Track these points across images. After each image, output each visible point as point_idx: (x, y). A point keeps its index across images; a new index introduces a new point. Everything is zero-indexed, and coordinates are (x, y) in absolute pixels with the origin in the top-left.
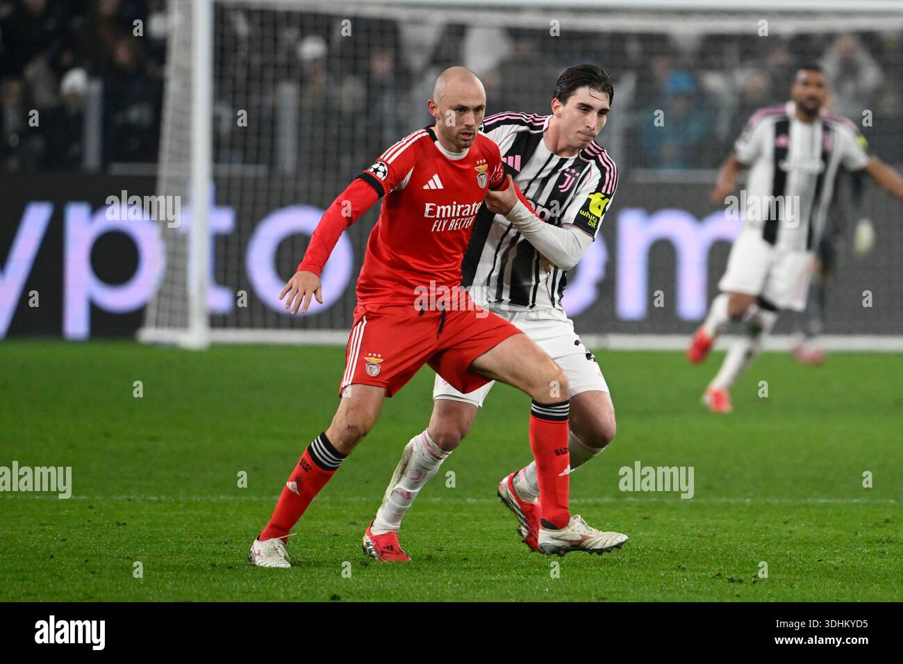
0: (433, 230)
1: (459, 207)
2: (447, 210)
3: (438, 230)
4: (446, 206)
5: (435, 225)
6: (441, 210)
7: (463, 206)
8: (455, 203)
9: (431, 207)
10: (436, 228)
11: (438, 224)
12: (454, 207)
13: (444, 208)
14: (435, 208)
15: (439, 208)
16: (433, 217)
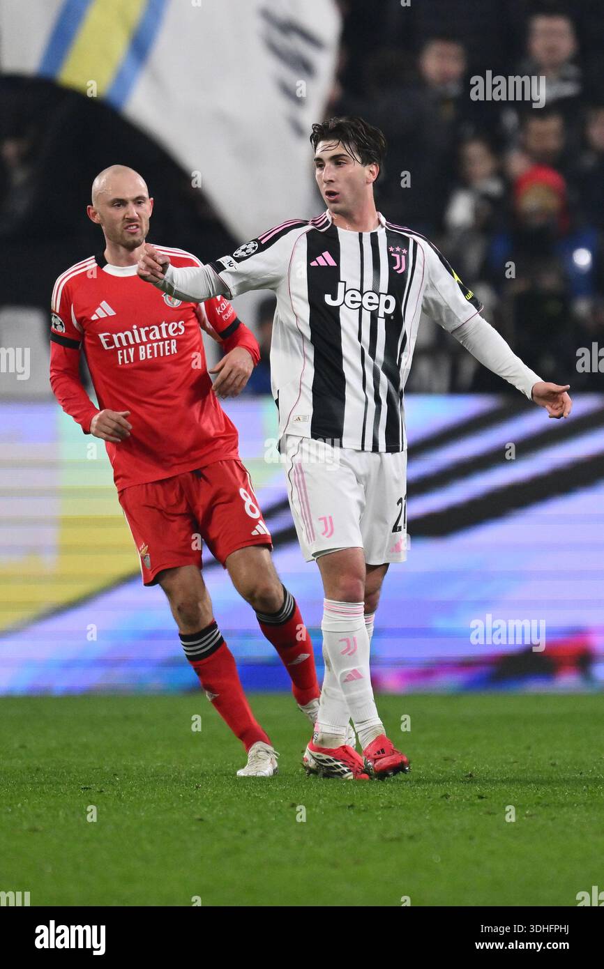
0: (120, 363)
1: (143, 331)
2: (126, 337)
3: (126, 362)
4: (123, 333)
5: (120, 357)
6: (119, 338)
7: (147, 328)
8: (135, 327)
9: (105, 337)
10: (123, 360)
11: (122, 354)
12: (136, 332)
13: (122, 335)
14: (111, 338)
15: (115, 337)
16: (113, 347)
